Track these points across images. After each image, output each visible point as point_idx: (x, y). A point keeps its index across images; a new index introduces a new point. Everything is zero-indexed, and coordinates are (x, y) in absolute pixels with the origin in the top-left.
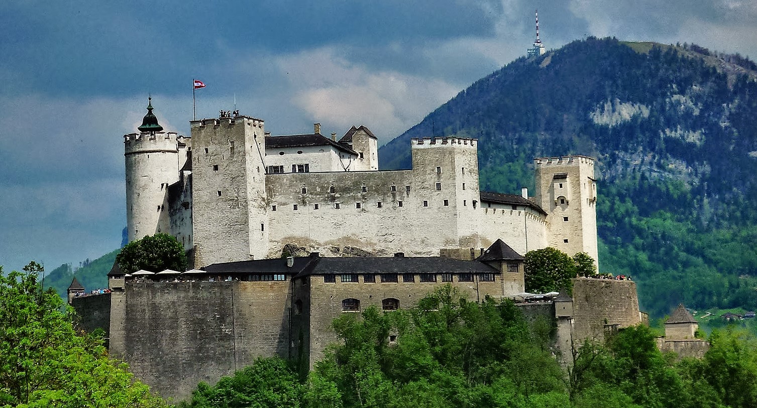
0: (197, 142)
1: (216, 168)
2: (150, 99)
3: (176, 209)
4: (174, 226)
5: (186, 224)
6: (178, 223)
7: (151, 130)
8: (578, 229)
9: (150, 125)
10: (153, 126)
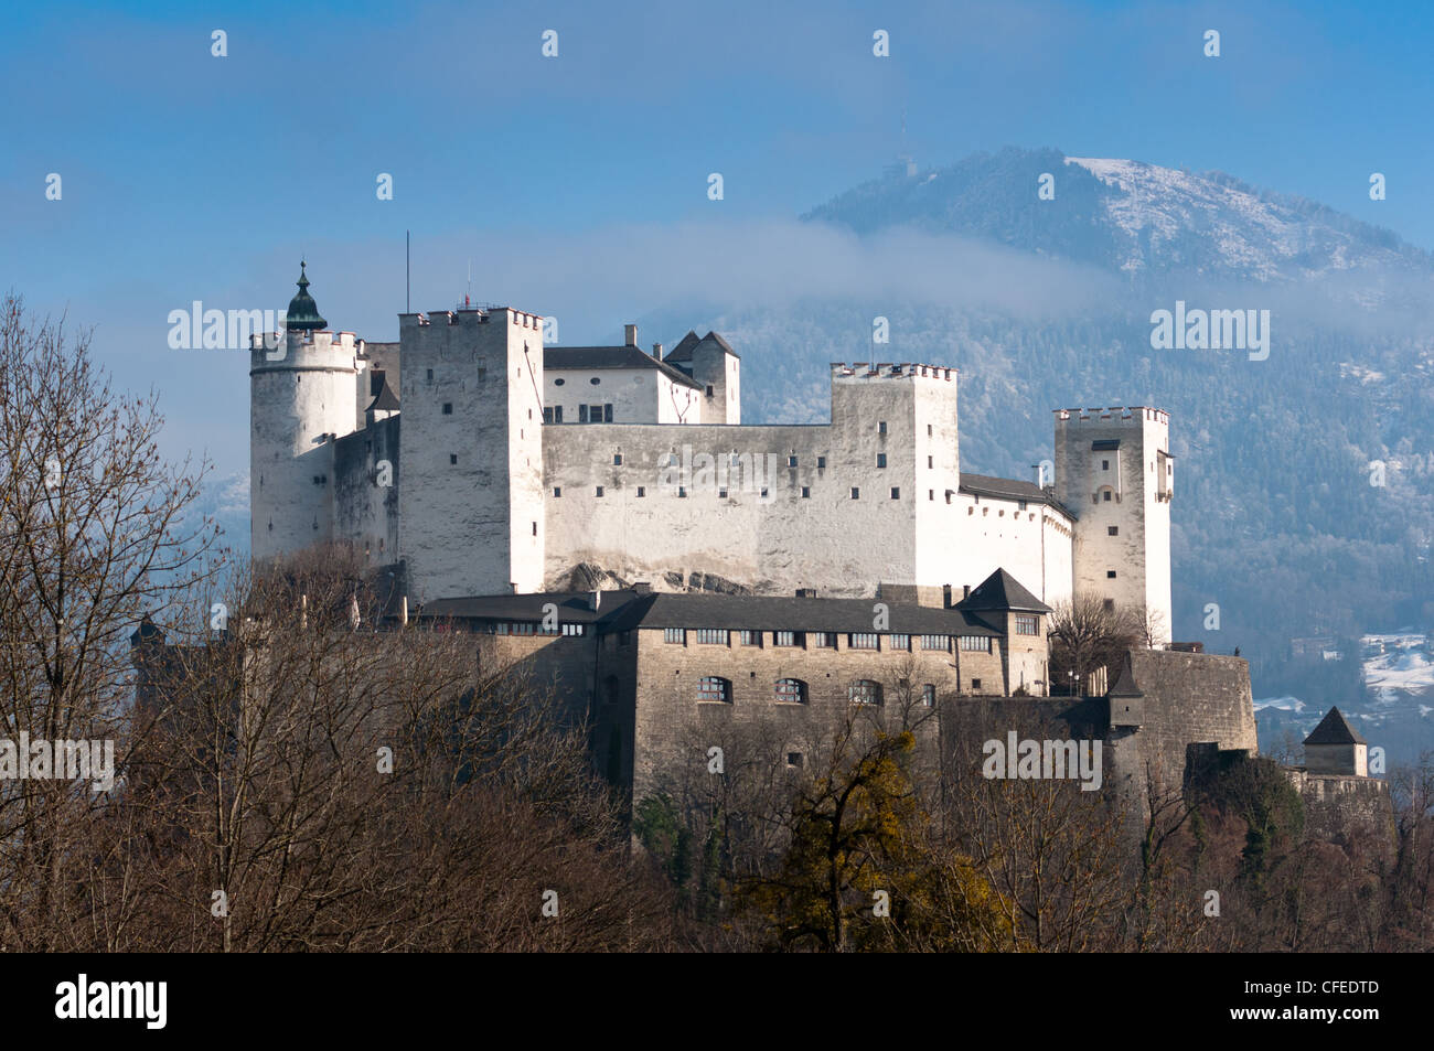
0: (411, 355)
1: (448, 409)
2: (303, 265)
3: (353, 486)
4: (347, 520)
5: (373, 516)
6: (357, 513)
7: (304, 326)
8: (1137, 553)
9: (302, 317)
10: (308, 319)
